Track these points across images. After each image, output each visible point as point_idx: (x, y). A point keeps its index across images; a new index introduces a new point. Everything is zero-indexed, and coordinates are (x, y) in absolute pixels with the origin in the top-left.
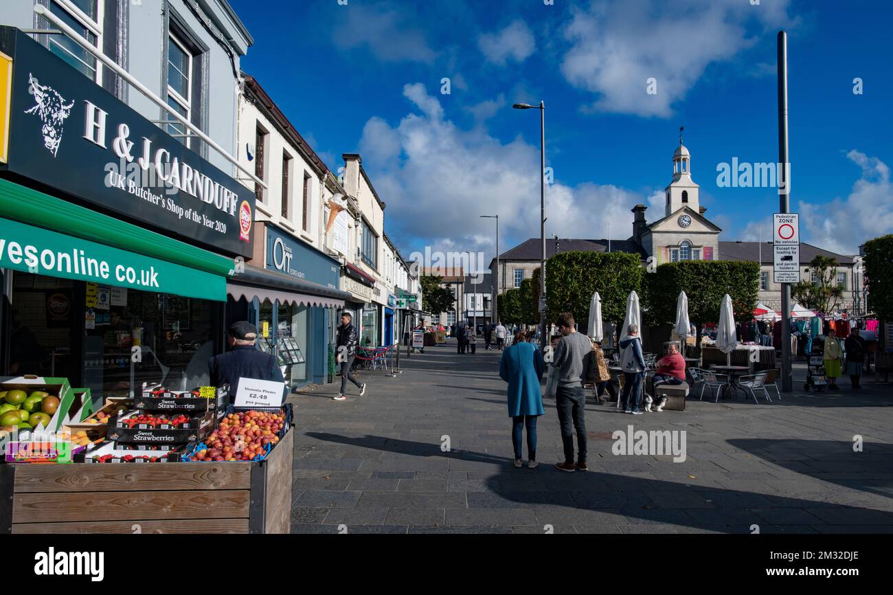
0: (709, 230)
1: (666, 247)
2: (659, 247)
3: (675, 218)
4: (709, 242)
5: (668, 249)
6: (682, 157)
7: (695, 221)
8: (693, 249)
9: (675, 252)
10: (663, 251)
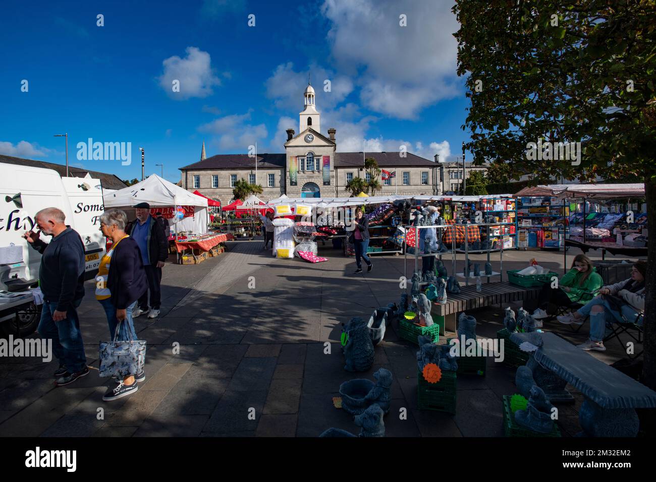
0: (327, 144)
1: (296, 157)
2: (291, 157)
3: (303, 137)
4: (327, 152)
5: (298, 158)
6: (308, 94)
7: (317, 138)
8: (315, 158)
9: (303, 160)
10: (294, 160)
